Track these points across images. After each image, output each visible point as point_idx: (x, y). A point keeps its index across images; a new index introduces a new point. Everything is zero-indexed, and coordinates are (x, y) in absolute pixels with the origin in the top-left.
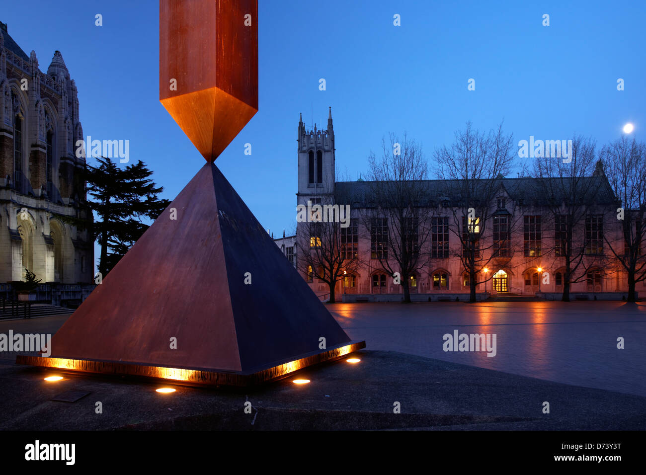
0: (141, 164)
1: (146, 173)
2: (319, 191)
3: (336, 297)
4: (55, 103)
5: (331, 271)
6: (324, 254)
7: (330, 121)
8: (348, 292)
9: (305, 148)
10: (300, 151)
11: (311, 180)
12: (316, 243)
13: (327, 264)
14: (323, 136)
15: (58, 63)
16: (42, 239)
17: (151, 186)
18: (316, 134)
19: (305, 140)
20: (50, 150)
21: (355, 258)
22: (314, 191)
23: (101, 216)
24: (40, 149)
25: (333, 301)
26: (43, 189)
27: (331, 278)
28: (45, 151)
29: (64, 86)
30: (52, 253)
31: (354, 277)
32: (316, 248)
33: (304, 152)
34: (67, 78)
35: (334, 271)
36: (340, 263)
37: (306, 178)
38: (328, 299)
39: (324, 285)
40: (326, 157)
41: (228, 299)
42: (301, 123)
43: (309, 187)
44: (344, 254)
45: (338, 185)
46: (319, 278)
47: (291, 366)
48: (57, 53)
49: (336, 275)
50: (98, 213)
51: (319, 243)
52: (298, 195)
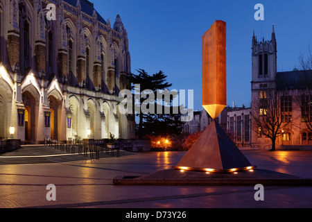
0: (161, 72)
2: (267, 79)
3: (276, 147)
4: (118, 43)
5: (273, 131)
6: (268, 121)
7: (273, 35)
8: (285, 144)
9: (256, 53)
10: (253, 55)
11: (260, 73)
12: (263, 113)
13: (271, 127)
14: (269, 44)
15: (118, 22)
16: (113, 116)
18: (264, 44)
19: (257, 48)
20: (115, 69)
21: (290, 121)
22: (262, 79)
24: (112, 69)
25: (274, 149)
26: (113, 90)
27: (273, 135)
29: (121, 33)
30: (118, 123)
31: (290, 134)
32: (263, 115)
33: (256, 55)
34: (123, 29)
35: (275, 130)
36: (279, 126)
37: (257, 72)
38: (271, 148)
39: (269, 139)
40: (270, 58)
42: (254, 37)
43: (259, 77)
44: (282, 119)
45: (280, 76)
46: (265, 134)
48: (118, 16)
49: (276, 133)
51: (265, 113)
52: (252, 82)
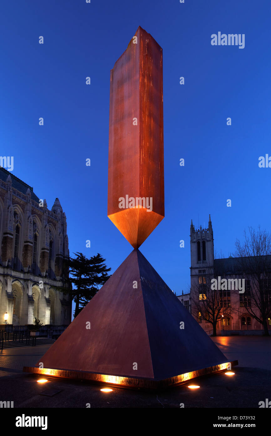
0: (99, 255)
1: (102, 260)
2: (204, 265)
3: (217, 332)
4: (55, 225)
5: (213, 315)
6: (208, 305)
7: (210, 223)
8: (225, 329)
9: (195, 240)
10: (192, 242)
11: (199, 259)
12: (203, 297)
13: (211, 311)
14: (206, 232)
15: (57, 204)
16: (44, 300)
17: (104, 267)
18: (201, 231)
19: (195, 235)
20: (51, 251)
21: (229, 306)
22: (201, 265)
23: (76, 286)
24: (46, 251)
25: (215, 335)
26: (46, 272)
27: (214, 319)
28: (48, 252)
29: (59, 216)
30: (49, 308)
31: (229, 319)
32: (203, 301)
33: (194, 242)
34: (61, 212)
35: (215, 315)
36: (219, 310)
37: (195, 258)
38: (212, 333)
39: (209, 324)
40: (208, 245)
41: (146, 331)
42: (192, 226)
43: (198, 263)
44: (221, 304)
45: (216, 261)
46: (206, 319)
47: (187, 376)
48: (57, 199)
49: (217, 318)
50: (75, 285)
51: (205, 298)
52: (191, 268)
